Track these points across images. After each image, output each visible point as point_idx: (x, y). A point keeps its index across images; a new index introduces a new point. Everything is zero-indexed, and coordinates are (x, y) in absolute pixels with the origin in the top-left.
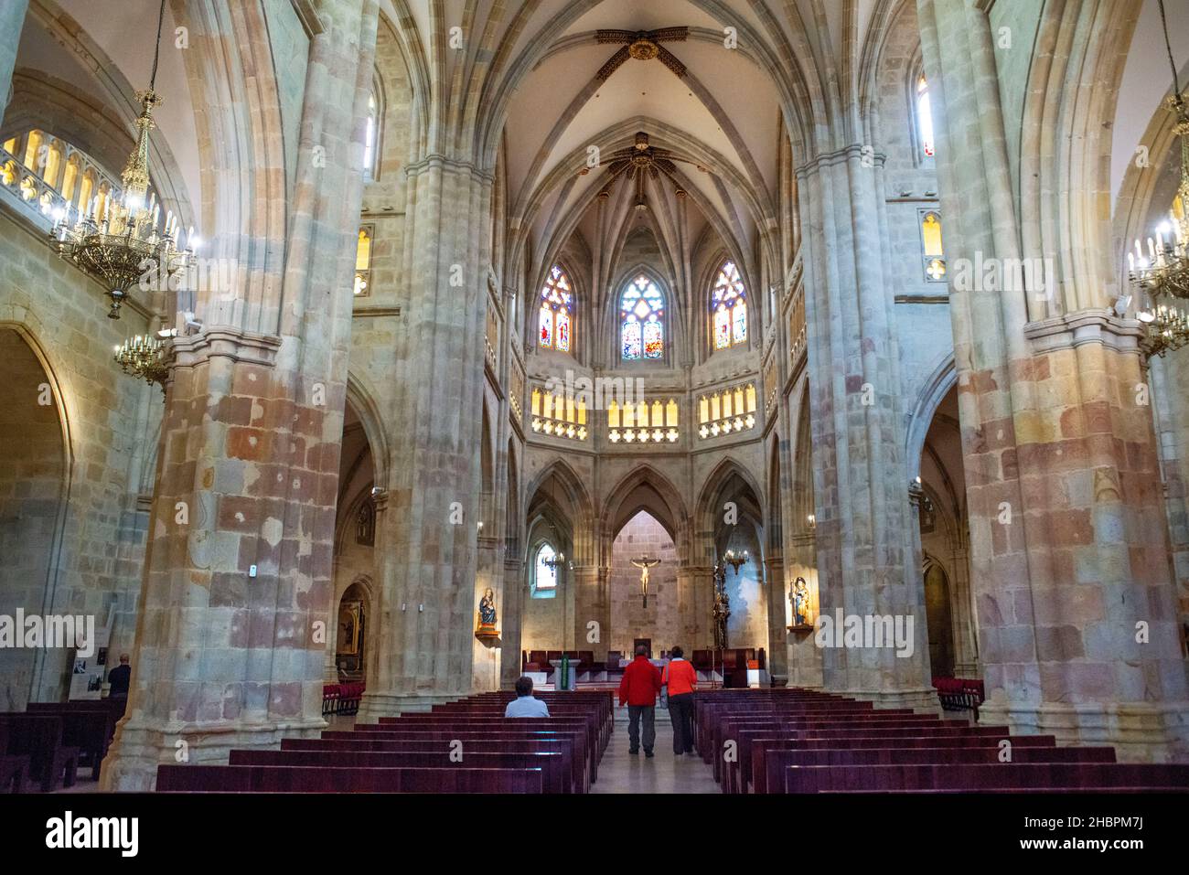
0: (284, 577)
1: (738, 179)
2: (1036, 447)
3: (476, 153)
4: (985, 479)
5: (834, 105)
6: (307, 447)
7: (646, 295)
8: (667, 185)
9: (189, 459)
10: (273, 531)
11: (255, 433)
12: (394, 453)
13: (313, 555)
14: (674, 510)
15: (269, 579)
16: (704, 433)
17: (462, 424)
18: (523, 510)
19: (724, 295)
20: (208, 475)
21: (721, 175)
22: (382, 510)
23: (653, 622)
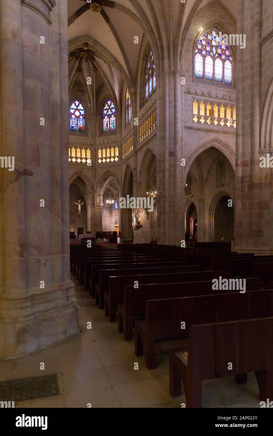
7: (79, 108)
14: (89, 187)
16: (100, 161)
19: (107, 113)
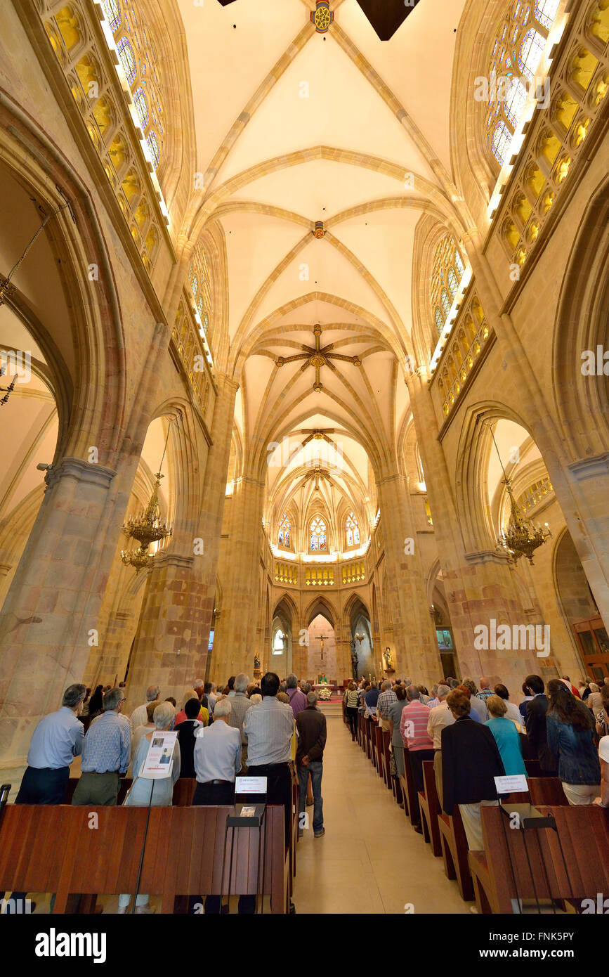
0: (190, 654)
1: (354, 483)
2: (475, 602)
3: (258, 476)
4: (457, 614)
5: (389, 460)
6: (202, 599)
7: (320, 524)
8: (328, 483)
9: (157, 605)
10: (187, 635)
11: (184, 595)
12: (224, 595)
13: (201, 645)
14: (334, 615)
15: (185, 655)
16: (344, 582)
17: (251, 581)
18: (271, 615)
20: (165, 612)
21: (348, 481)
22: (218, 619)
23: (325, 666)
